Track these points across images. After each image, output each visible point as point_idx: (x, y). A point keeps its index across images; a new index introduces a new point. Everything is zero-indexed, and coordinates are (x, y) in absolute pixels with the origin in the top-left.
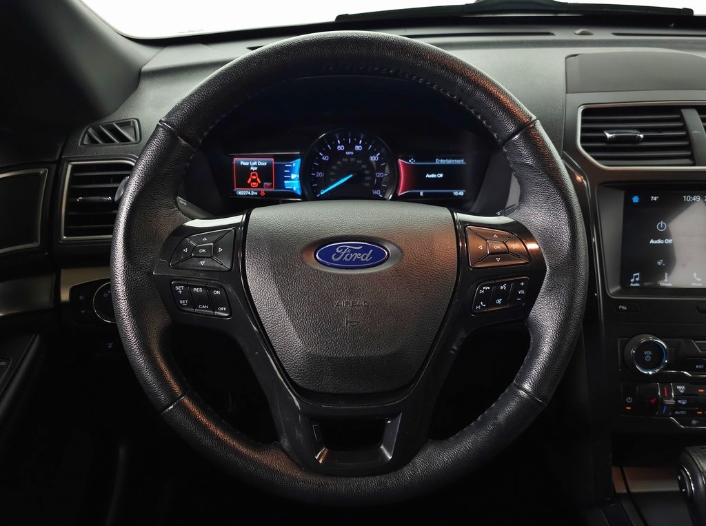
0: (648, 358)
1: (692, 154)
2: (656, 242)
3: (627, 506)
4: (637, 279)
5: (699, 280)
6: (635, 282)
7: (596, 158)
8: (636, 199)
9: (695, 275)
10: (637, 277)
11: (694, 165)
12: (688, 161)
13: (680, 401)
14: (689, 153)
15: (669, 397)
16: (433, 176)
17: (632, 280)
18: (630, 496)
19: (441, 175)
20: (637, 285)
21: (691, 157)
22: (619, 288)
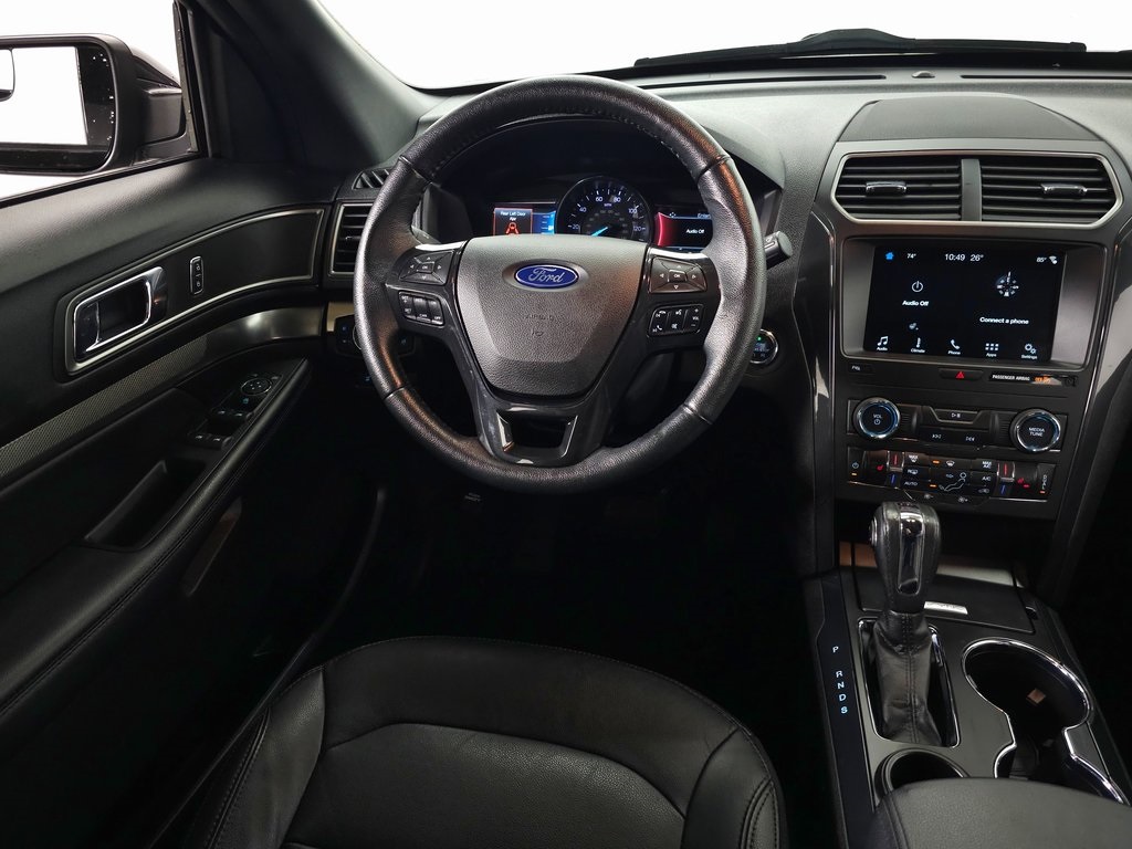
0: (877, 422)
1: (960, 208)
2: (910, 304)
3: (846, 577)
4: (885, 343)
5: (957, 347)
6: (882, 346)
7: (849, 211)
8: (890, 256)
9: (953, 342)
10: (884, 340)
11: (960, 220)
12: (957, 216)
13: (910, 471)
14: (957, 207)
15: (899, 465)
16: (694, 231)
17: (879, 344)
18: (854, 569)
19: (703, 231)
20: (884, 349)
21: (959, 211)
22: (861, 349)
